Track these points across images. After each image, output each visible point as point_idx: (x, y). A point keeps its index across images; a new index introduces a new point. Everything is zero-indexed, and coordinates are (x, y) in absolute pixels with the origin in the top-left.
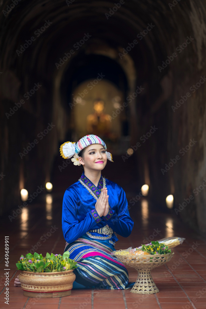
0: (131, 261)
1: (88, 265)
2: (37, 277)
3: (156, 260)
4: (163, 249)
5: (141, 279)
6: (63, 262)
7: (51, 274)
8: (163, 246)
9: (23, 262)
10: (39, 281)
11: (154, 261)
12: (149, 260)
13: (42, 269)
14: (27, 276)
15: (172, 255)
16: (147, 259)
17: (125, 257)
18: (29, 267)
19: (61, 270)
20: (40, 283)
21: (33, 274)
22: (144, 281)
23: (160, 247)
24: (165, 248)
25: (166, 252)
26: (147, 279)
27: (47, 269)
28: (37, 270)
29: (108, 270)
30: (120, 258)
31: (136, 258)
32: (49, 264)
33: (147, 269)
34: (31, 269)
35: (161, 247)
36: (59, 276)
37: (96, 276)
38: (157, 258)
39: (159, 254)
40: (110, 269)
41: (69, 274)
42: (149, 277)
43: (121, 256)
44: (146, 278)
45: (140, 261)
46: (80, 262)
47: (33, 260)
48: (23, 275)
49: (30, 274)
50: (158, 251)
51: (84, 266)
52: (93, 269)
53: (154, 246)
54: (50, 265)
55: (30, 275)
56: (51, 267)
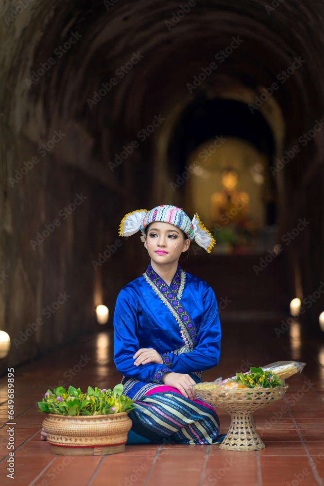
0: (217, 399)
1: (153, 406)
2: (70, 422)
3: (257, 398)
4: (269, 380)
5: (236, 428)
6: (111, 400)
7: (90, 419)
8: (269, 375)
9: (48, 401)
10: (72, 429)
11: (253, 398)
12: (245, 397)
13: (77, 411)
14: (54, 421)
15: (284, 390)
16: (243, 394)
17: (208, 393)
18: (58, 407)
19: (107, 413)
20: (74, 431)
21: (64, 419)
22: (240, 430)
23: (264, 376)
24: (272, 378)
25: (274, 384)
26: (244, 427)
27: (85, 411)
28: (69, 412)
29: (184, 414)
30: (201, 394)
31: (225, 394)
32: (88, 403)
33: (245, 411)
34: (60, 411)
35: (266, 376)
36: (104, 421)
37: (166, 422)
38: (258, 393)
39: (261, 388)
40: (188, 412)
41: (121, 418)
42: (248, 423)
43: (203, 391)
44: (244, 425)
45: (232, 398)
46: (141, 401)
47: (65, 396)
48: (49, 420)
49: (59, 418)
50: (261, 383)
51: (146, 407)
52: (160, 412)
53: (255, 375)
54: (89, 404)
55: (59, 420)
56: (91, 408)
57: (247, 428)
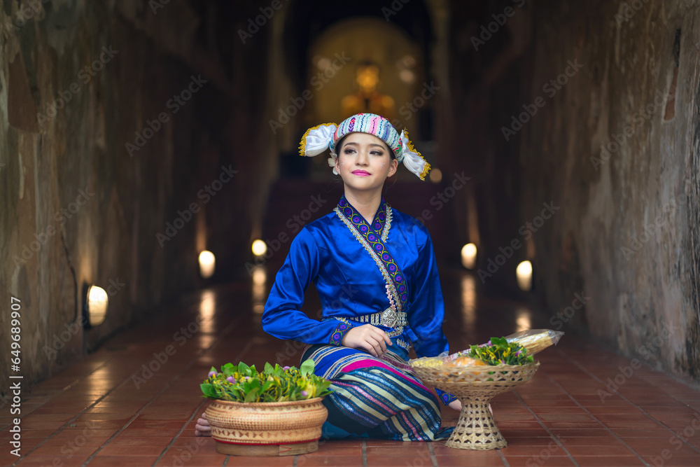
0: (447, 379)
1: (355, 385)
2: (246, 411)
3: (500, 378)
4: (516, 355)
5: (468, 419)
6: (302, 381)
7: (275, 406)
8: (515, 347)
9: (214, 382)
10: (250, 421)
11: (496, 379)
12: (485, 377)
13: (256, 396)
14: (224, 410)
15: (535, 368)
16: (482, 374)
17: (434, 371)
18: (229, 391)
19: (298, 398)
20: (253, 424)
21: (239, 407)
22: (474, 422)
23: (509, 349)
24: (520, 351)
25: (523, 360)
26: (480, 417)
27: (267, 396)
28: (246, 398)
30: (423, 373)
31: (457, 373)
32: (271, 385)
33: (482, 396)
34: (232, 396)
35: (511, 349)
36: (293, 410)
37: (372, 407)
38: (502, 373)
39: (507, 365)
40: (402, 394)
41: (314, 406)
42: (485, 413)
43: (427, 369)
44: (479, 415)
45: (467, 379)
46: (337, 380)
47: (237, 376)
48: (217, 408)
49: (231, 406)
50: (505, 360)
51: (344, 387)
52: (364, 393)
53: (498, 347)
54: (273, 386)
55: (231, 408)
56: (275, 392)
57: (484, 419)
